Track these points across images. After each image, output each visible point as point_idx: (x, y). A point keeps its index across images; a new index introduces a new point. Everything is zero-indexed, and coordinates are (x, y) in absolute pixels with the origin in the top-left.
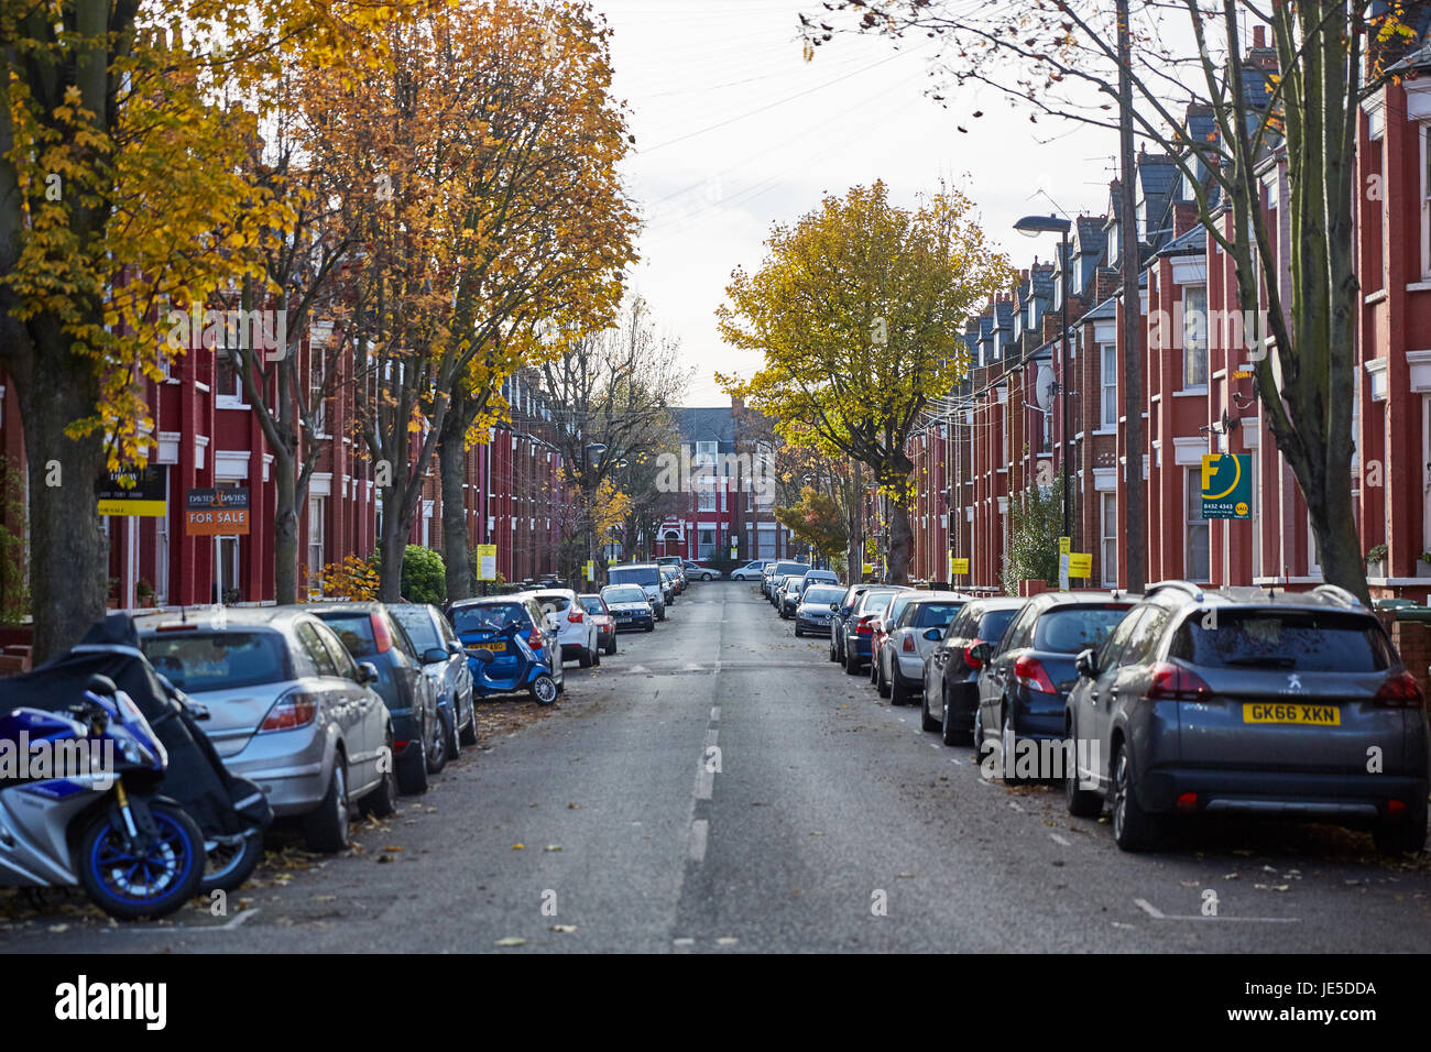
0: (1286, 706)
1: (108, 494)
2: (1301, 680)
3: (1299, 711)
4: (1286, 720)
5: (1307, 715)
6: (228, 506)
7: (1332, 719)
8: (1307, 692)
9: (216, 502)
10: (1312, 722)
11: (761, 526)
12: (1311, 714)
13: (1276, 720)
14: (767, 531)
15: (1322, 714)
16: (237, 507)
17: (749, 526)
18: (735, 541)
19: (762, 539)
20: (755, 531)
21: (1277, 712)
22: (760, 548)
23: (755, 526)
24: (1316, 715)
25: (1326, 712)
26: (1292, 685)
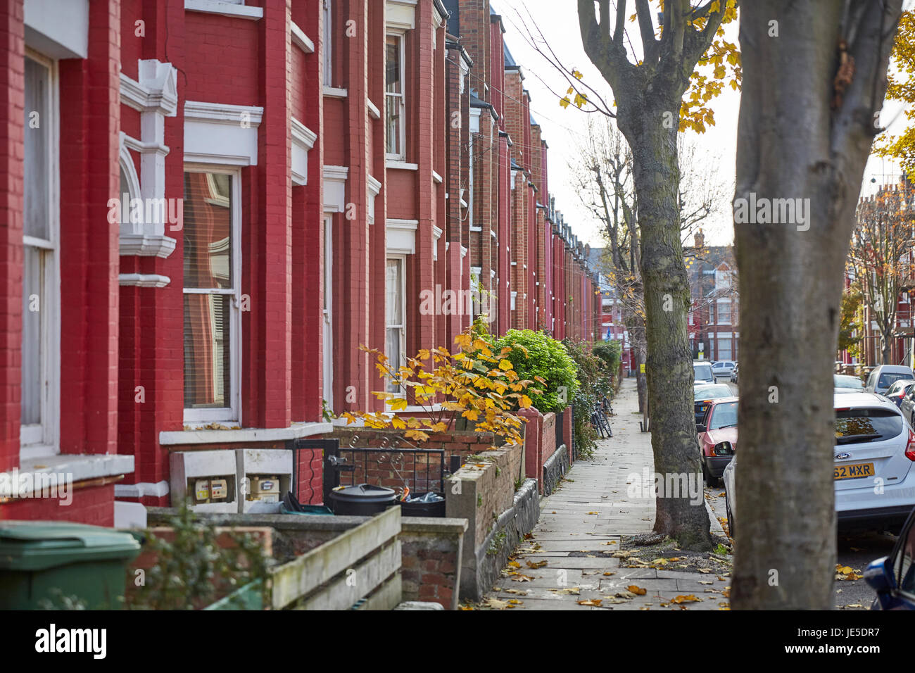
11: (720, 335)
14: (725, 339)
17: (711, 335)
18: (701, 346)
19: (721, 345)
20: (716, 340)
22: (720, 353)
23: (715, 335)
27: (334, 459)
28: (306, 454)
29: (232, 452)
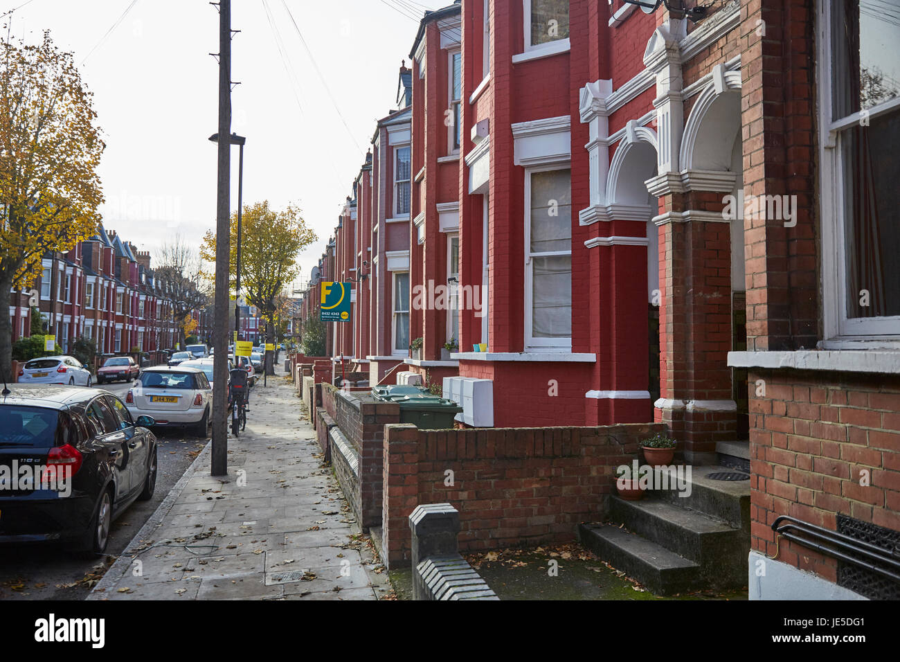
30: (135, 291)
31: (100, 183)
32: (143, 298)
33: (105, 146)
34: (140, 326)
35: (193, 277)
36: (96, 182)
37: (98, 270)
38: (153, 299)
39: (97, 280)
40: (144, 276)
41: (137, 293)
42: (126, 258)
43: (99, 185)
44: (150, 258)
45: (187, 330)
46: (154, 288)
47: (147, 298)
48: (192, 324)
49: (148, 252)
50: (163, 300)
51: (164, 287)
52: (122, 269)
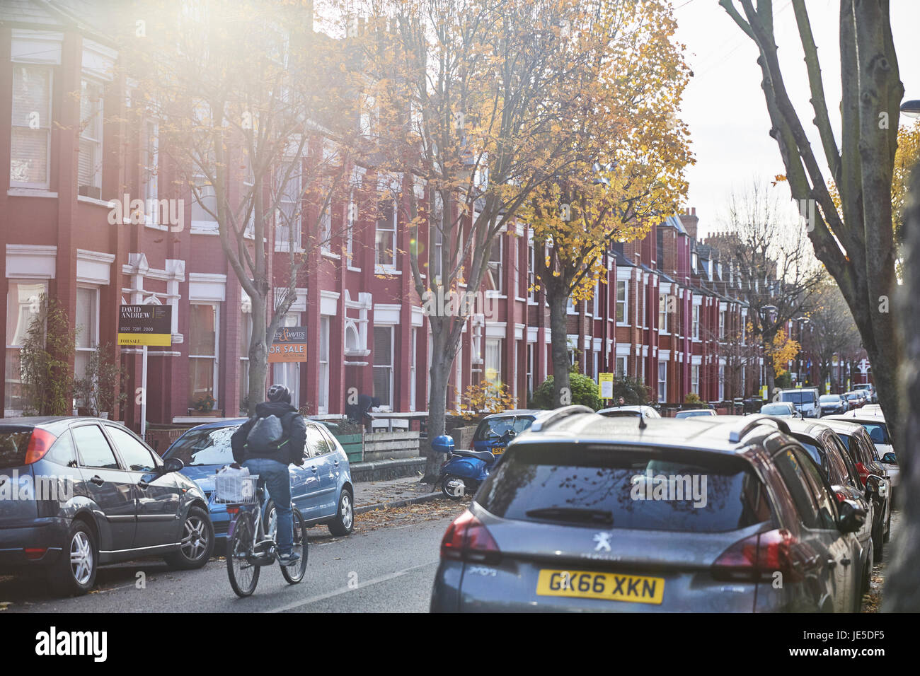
0: (593, 575)
1: (129, 329)
2: (611, 541)
3: (610, 582)
4: (590, 593)
5: (619, 588)
6: (292, 340)
7: (652, 595)
8: (617, 556)
9: (283, 338)
10: (625, 597)
12: (625, 587)
13: (577, 593)
15: (640, 587)
16: (299, 341)
21: (581, 583)
24: (632, 588)
25: (646, 584)
26: (599, 547)
27: (423, 423)
28: (414, 422)
29: (388, 420)
30: (686, 288)
31: (688, 134)
32: (697, 300)
33: (692, 74)
34: (694, 354)
35: (787, 256)
36: (682, 133)
37: (634, 256)
38: (714, 301)
39: (633, 273)
40: (694, 258)
41: (689, 291)
42: (672, 228)
43: (686, 138)
44: (696, 219)
45: (778, 362)
46: (711, 279)
47: (703, 300)
48: (788, 348)
49: (694, 209)
50: (729, 303)
51: (726, 276)
52: (665, 250)
